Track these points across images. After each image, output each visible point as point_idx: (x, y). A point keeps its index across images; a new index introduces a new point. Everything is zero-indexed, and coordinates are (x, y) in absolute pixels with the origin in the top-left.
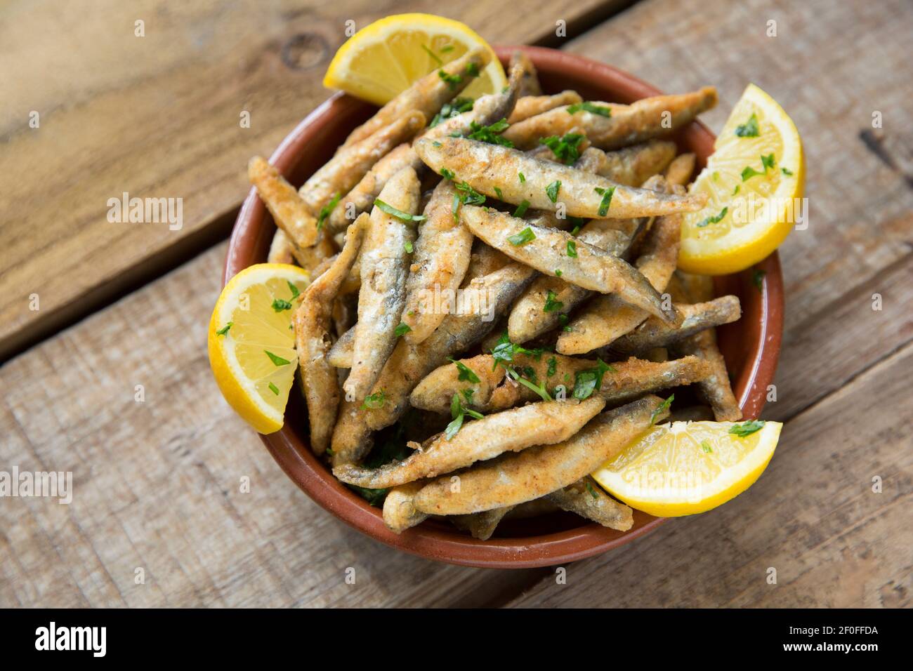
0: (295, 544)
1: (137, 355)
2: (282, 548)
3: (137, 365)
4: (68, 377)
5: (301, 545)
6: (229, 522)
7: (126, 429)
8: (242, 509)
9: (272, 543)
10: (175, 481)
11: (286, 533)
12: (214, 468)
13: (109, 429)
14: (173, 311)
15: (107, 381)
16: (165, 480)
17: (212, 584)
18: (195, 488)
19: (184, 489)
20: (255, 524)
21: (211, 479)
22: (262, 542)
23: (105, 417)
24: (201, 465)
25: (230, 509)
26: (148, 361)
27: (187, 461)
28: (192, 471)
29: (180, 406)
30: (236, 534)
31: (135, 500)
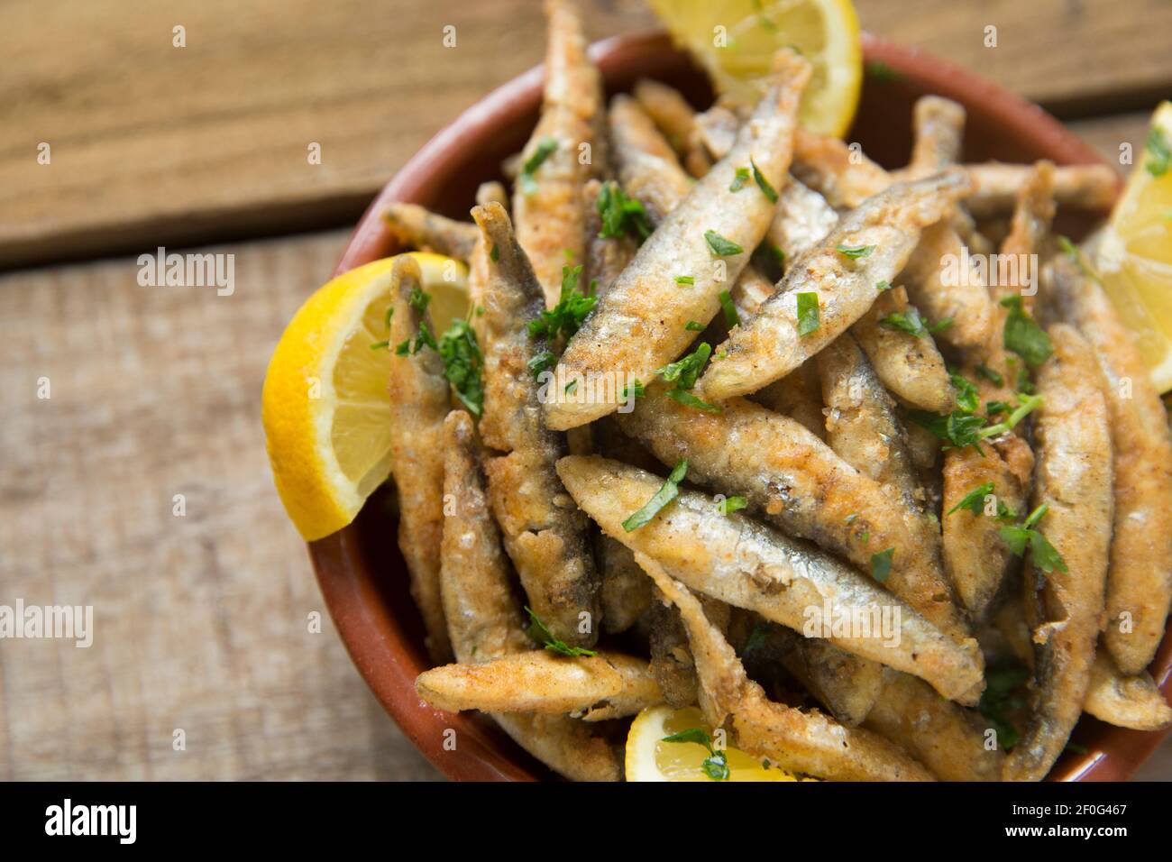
0: (295, 727)
1: (192, 340)
2: (274, 723)
3: (184, 355)
4: (79, 334)
5: (304, 731)
6: (213, 651)
7: (127, 446)
8: (242, 637)
9: (260, 711)
10: (163, 553)
11: (289, 703)
12: (227, 557)
13: (103, 435)
14: (272, 296)
15: (132, 363)
16: (146, 545)
17: (143, 733)
18: (187, 574)
19: (169, 571)
20: (249, 670)
21: (213, 572)
22: (247, 702)
23: (104, 415)
24: (209, 546)
25: (223, 630)
26: (202, 355)
27: (194, 530)
28: (194, 550)
29: (220, 442)
30: (217, 675)
31: (90, 556)
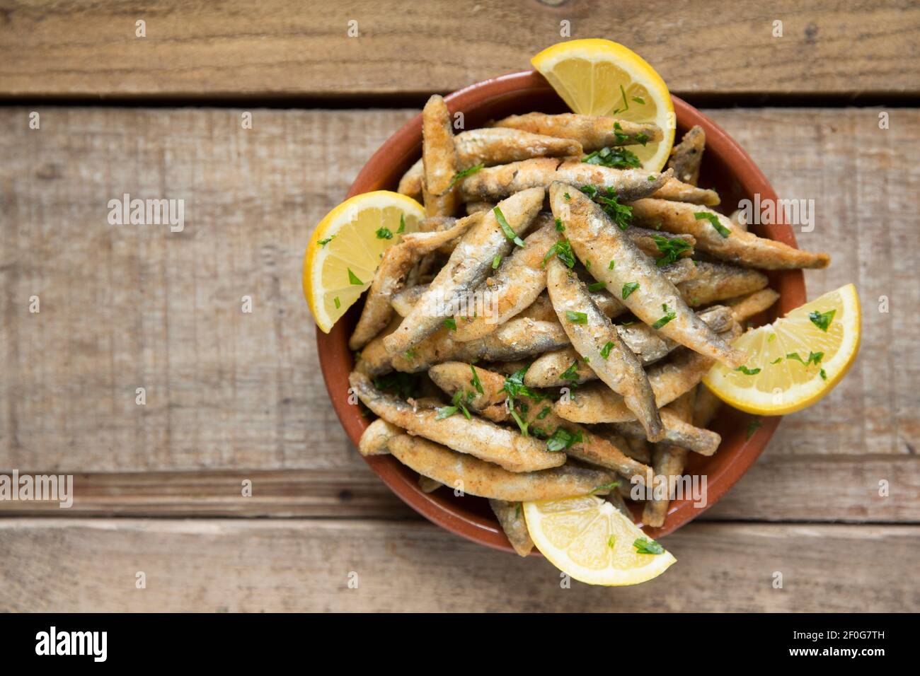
0: (308, 381)
1: (279, 163)
2: (298, 378)
3: (274, 170)
4: (218, 150)
5: (312, 385)
6: (272, 335)
7: (239, 218)
8: (287, 331)
9: (292, 371)
10: (251, 280)
11: (307, 369)
12: (284, 288)
13: (227, 210)
14: (324, 144)
15: (245, 171)
16: (245, 274)
17: (234, 372)
18: (263, 294)
19: (253, 290)
20: (289, 349)
21: (276, 294)
22: (286, 365)
23: (228, 198)
24: (276, 280)
25: (278, 327)
26: (283, 173)
27: (269, 269)
28: (268, 280)
29: (287, 223)
30: (272, 348)
31: (215, 276)
